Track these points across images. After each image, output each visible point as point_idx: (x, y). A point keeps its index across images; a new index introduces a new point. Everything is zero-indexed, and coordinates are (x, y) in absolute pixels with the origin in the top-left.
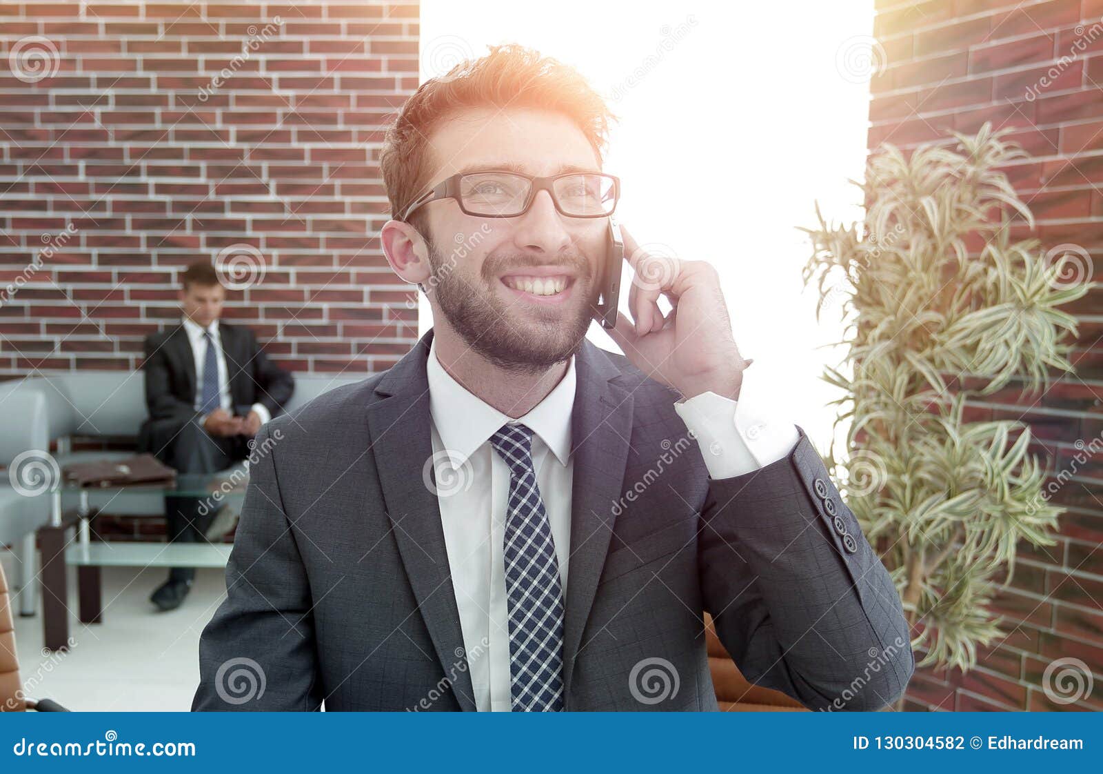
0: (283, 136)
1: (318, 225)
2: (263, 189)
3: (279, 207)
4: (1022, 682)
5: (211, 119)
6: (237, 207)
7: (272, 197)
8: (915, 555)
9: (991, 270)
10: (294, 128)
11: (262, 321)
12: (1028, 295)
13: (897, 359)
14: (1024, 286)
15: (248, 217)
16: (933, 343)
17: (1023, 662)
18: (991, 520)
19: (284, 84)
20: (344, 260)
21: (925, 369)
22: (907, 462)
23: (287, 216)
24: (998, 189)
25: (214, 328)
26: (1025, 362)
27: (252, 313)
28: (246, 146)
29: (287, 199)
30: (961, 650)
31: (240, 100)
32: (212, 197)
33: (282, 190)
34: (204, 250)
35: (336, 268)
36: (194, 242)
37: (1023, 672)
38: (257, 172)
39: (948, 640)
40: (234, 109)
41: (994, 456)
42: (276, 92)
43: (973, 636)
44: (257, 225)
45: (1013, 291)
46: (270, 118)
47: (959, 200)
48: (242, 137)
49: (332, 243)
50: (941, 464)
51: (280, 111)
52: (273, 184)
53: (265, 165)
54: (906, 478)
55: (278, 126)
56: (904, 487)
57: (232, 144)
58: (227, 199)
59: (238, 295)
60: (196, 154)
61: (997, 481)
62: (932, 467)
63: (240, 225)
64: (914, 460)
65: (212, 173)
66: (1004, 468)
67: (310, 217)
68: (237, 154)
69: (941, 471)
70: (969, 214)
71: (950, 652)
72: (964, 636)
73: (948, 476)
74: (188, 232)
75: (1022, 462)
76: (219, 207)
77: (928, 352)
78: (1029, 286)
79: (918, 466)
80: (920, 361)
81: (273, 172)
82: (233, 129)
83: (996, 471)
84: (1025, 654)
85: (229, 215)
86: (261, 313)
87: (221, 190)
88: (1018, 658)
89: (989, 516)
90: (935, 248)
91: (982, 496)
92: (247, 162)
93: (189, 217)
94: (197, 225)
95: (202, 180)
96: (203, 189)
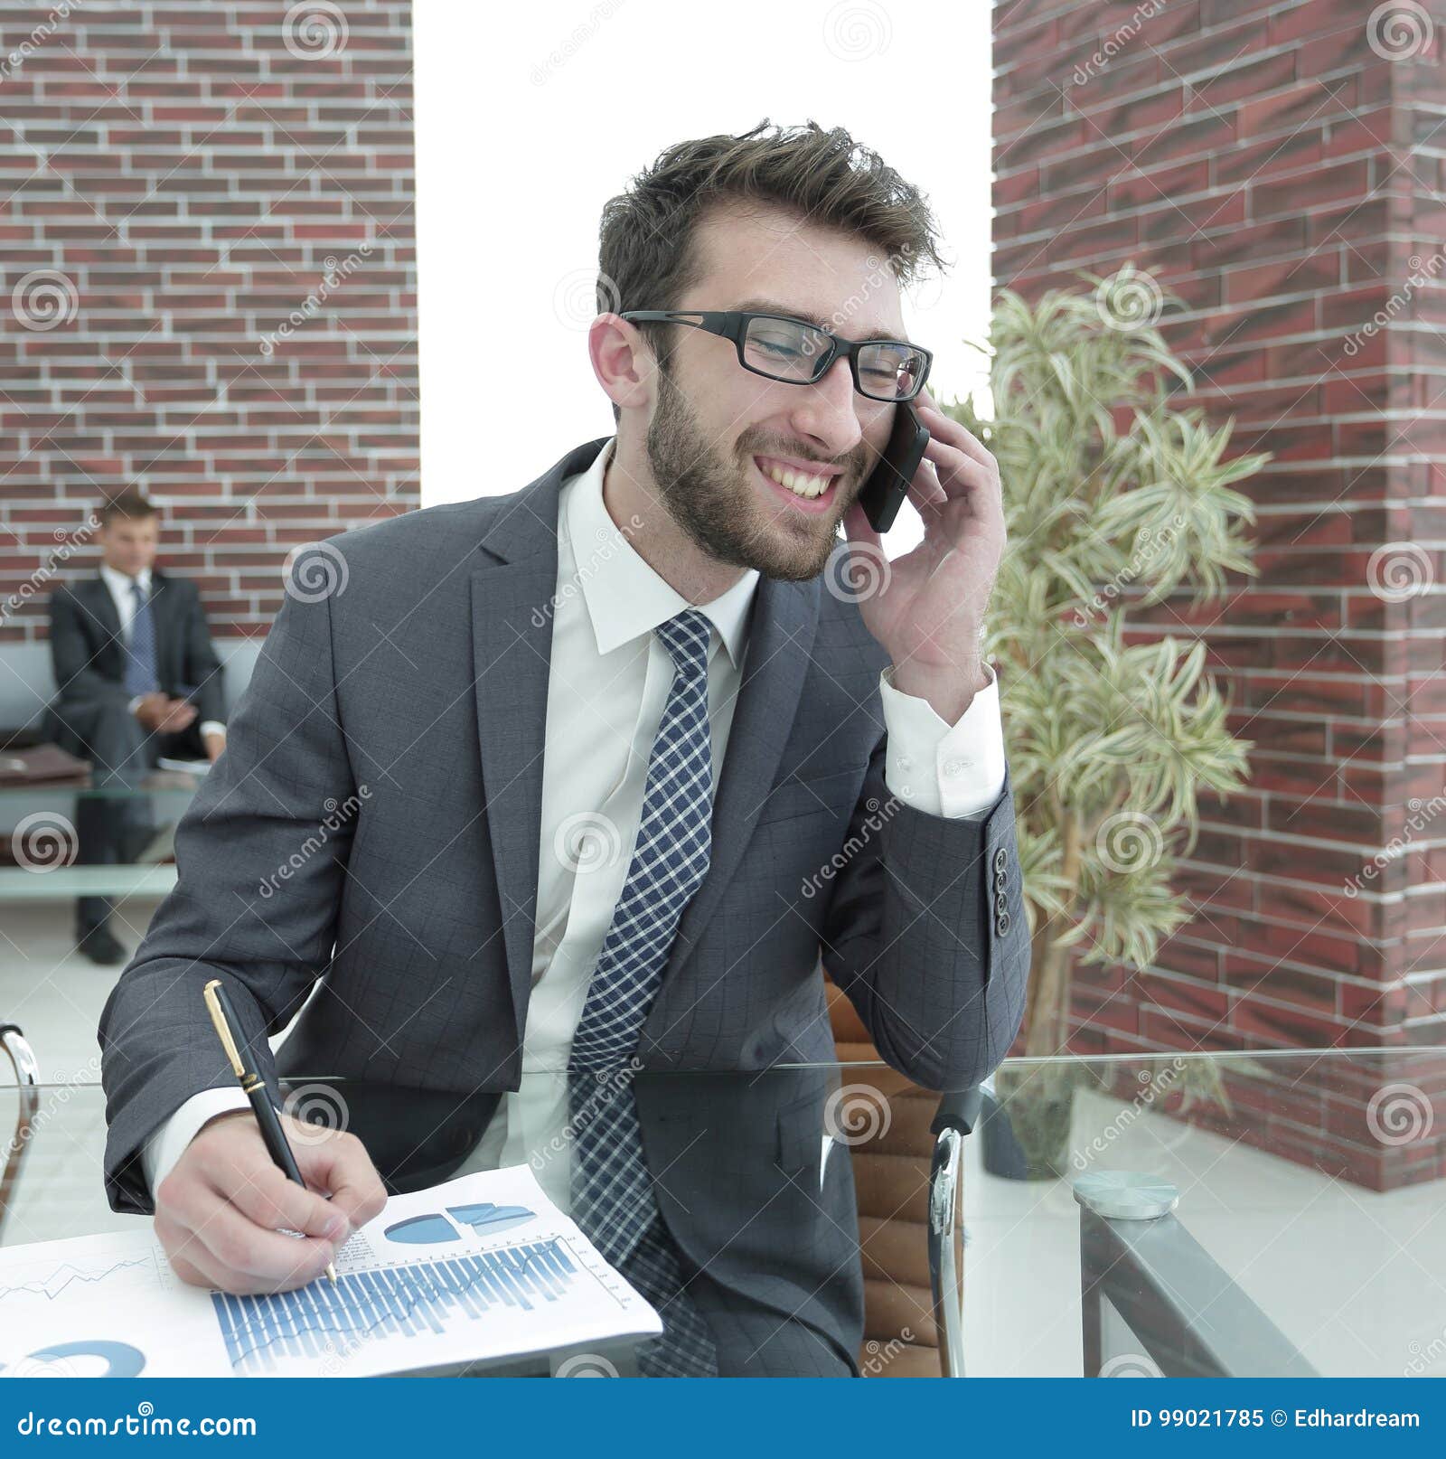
0: (237, 325)
1: (286, 442)
2: (210, 395)
3: (232, 418)
4: (1222, 988)
5: (138, 303)
6: (173, 419)
7: (221, 405)
8: (1069, 817)
9: (1144, 448)
10: (251, 315)
11: (210, 571)
12: (1189, 471)
13: (1032, 561)
14: (1183, 461)
15: (189, 432)
16: (1076, 539)
17: (1222, 962)
18: (1161, 760)
19: (236, 256)
20: (321, 488)
21: (1068, 574)
22: (1051, 692)
23: (242, 430)
24: (1146, 344)
25: (144, 579)
26: (1193, 562)
27: (196, 560)
28: (185, 339)
29: (242, 408)
30: (1135, 939)
31: (177, 278)
32: (140, 406)
33: (235, 395)
34: (129, 477)
35: (310, 498)
36: (116, 467)
37: (1222, 975)
38: (199, 373)
39: (1119, 929)
40: (169, 289)
41: (1160, 680)
42: (226, 266)
43: (1150, 920)
44: (202, 443)
45: (1171, 469)
46: (217, 301)
47: (1101, 360)
48: (179, 326)
49: (303, 465)
50: (1094, 694)
51: (231, 292)
52: (223, 389)
53: (212, 363)
54: (1050, 713)
55: (229, 312)
56: (1048, 725)
57: (166, 336)
58: (161, 409)
59: (177, 536)
60: (118, 349)
61: (1165, 713)
62: (1083, 698)
63: (179, 444)
64: (1060, 691)
65: (138, 374)
66: (1174, 694)
67: (273, 431)
68: (174, 349)
69: (1095, 703)
70: (1114, 378)
71: (1122, 945)
72: (1140, 923)
73: (1105, 710)
74: (107, 453)
75: (1196, 687)
76: (149, 420)
77: (1070, 550)
78: (1189, 462)
79: (1067, 696)
80: (1061, 563)
81: (223, 373)
82: (167, 316)
83: (1163, 699)
84: (1223, 950)
85: (164, 430)
86: (209, 560)
87: (152, 397)
88: (1213, 956)
89: (1158, 756)
90: (1072, 419)
91: (1147, 731)
92: (188, 359)
93: (108, 433)
94: (121, 444)
95: (126, 383)
96: (128, 396)
